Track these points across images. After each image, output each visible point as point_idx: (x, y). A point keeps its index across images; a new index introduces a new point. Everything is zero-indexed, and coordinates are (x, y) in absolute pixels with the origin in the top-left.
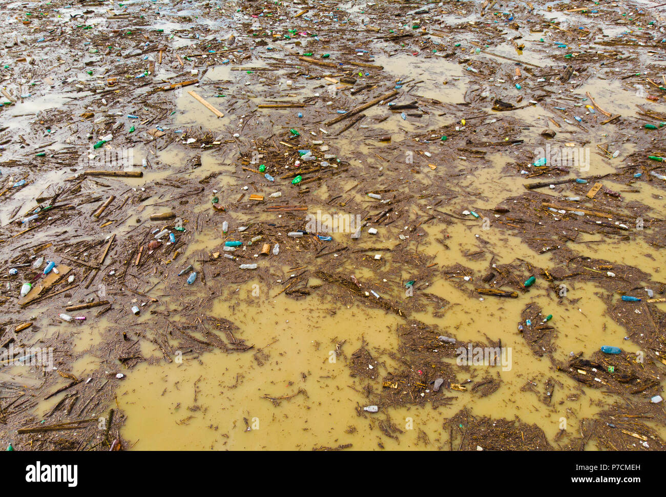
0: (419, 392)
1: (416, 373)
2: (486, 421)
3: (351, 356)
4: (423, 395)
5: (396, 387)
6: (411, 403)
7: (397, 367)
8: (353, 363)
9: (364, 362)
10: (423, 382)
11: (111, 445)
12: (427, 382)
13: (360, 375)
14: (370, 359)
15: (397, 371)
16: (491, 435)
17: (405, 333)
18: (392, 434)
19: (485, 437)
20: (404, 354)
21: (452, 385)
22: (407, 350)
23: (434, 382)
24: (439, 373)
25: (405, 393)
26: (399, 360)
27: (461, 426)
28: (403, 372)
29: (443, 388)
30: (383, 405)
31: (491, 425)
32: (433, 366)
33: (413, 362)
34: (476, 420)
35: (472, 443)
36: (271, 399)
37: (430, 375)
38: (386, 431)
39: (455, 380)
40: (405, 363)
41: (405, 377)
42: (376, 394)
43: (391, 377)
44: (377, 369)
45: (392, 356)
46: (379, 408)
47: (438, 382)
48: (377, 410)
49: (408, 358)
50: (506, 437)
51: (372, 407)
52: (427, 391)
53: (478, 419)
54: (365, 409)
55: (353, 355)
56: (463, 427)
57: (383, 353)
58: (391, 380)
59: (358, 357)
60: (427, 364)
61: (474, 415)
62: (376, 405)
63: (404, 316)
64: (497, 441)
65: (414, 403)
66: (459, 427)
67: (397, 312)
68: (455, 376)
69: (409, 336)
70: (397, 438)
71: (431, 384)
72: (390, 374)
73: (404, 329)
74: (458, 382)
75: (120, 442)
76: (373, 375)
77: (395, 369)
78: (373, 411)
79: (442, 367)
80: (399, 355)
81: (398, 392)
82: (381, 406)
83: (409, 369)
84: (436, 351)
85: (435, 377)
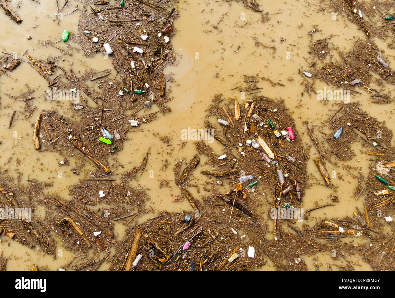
0: (341, 80)
1: (348, 70)
2: (364, 115)
3: (315, 41)
4: (342, 82)
5: (330, 71)
6: (332, 83)
7: (339, 61)
8: (315, 45)
9: (321, 48)
10: (347, 77)
11: (167, 25)
12: (350, 77)
13: (314, 54)
14: (326, 48)
15: (337, 64)
16: (361, 122)
17: (360, 46)
18: (309, 92)
19: (357, 121)
20: (349, 57)
21: (365, 86)
22: (352, 56)
23: (354, 80)
24: (361, 77)
25: (333, 76)
26: (343, 58)
27: (348, 109)
28: (341, 66)
29: (357, 85)
30: (316, 76)
31: (365, 118)
32: (361, 72)
33: (350, 64)
34: (359, 111)
35: (347, 120)
36: (257, 41)
37: (355, 75)
38: (308, 89)
39: (368, 84)
40: (345, 61)
41: (339, 69)
42: (316, 69)
43: (331, 65)
44: (326, 55)
45: (341, 54)
46: (312, 76)
47: (357, 81)
48: (310, 77)
49: (349, 60)
50: (369, 127)
51: (309, 74)
52: (346, 82)
53: (361, 111)
54: (304, 72)
55: (317, 41)
56: (349, 111)
57: (337, 49)
58: (330, 66)
59: (319, 44)
60: (358, 69)
61: (360, 109)
62: (312, 74)
63: (369, 36)
64: (361, 126)
65: (334, 84)
66: (346, 109)
67: (366, 32)
68: (369, 83)
69: (361, 49)
70: (310, 95)
71: (351, 80)
72: (332, 63)
73: (361, 43)
74: (369, 86)
75: (172, 26)
76: (322, 57)
77: (337, 62)
78: (308, 76)
79: (366, 75)
80: (345, 56)
81: (330, 74)
82: (314, 76)
83: (345, 66)
84: (370, 65)
85: (357, 77)
